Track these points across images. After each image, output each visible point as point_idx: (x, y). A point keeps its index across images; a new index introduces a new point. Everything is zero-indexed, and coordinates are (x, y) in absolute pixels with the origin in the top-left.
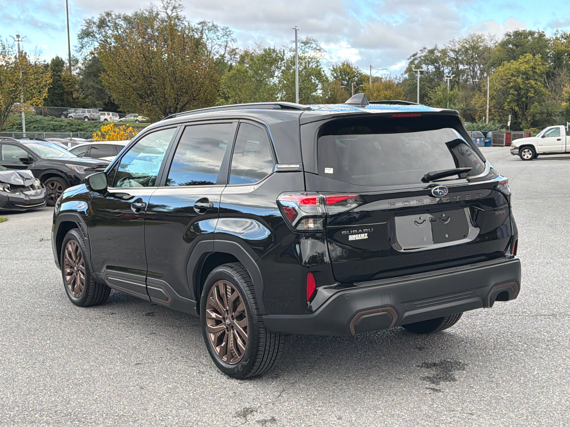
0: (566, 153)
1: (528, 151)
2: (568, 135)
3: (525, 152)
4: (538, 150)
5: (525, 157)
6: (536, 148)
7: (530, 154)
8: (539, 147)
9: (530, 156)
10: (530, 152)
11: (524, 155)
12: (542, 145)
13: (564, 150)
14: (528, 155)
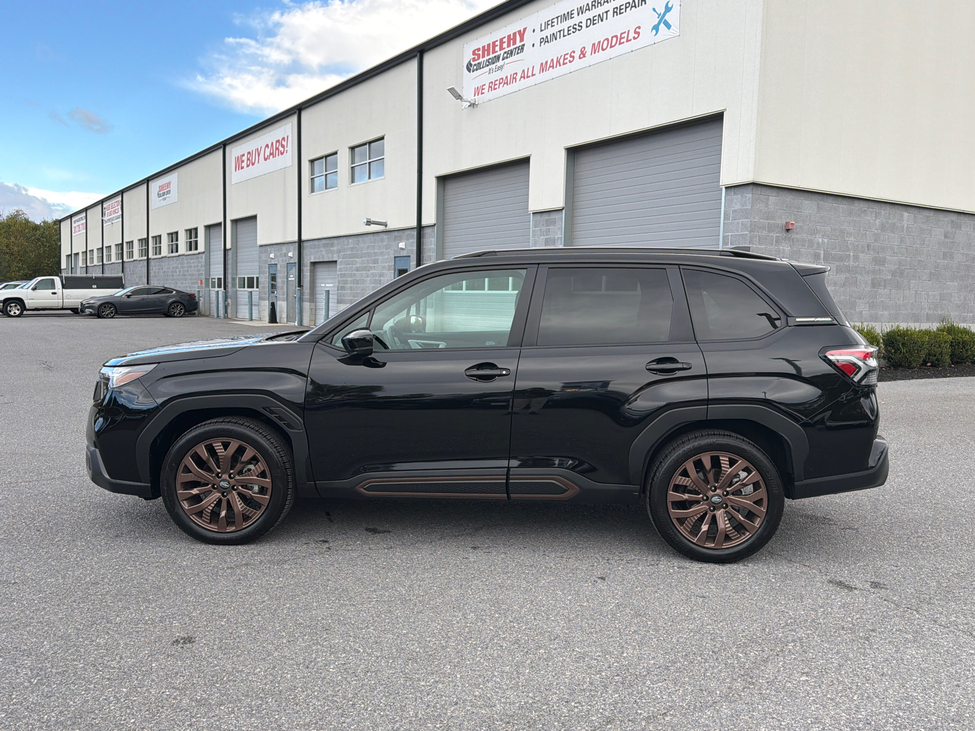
0: (63, 309)
1: (16, 306)
2: (65, 289)
3: (11, 307)
4: (29, 303)
5: (12, 313)
6: (26, 302)
7: (18, 310)
8: (29, 301)
9: (18, 312)
10: (18, 307)
11: (10, 311)
12: (33, 299)
13: (60, 306)
14: (15, 311)
